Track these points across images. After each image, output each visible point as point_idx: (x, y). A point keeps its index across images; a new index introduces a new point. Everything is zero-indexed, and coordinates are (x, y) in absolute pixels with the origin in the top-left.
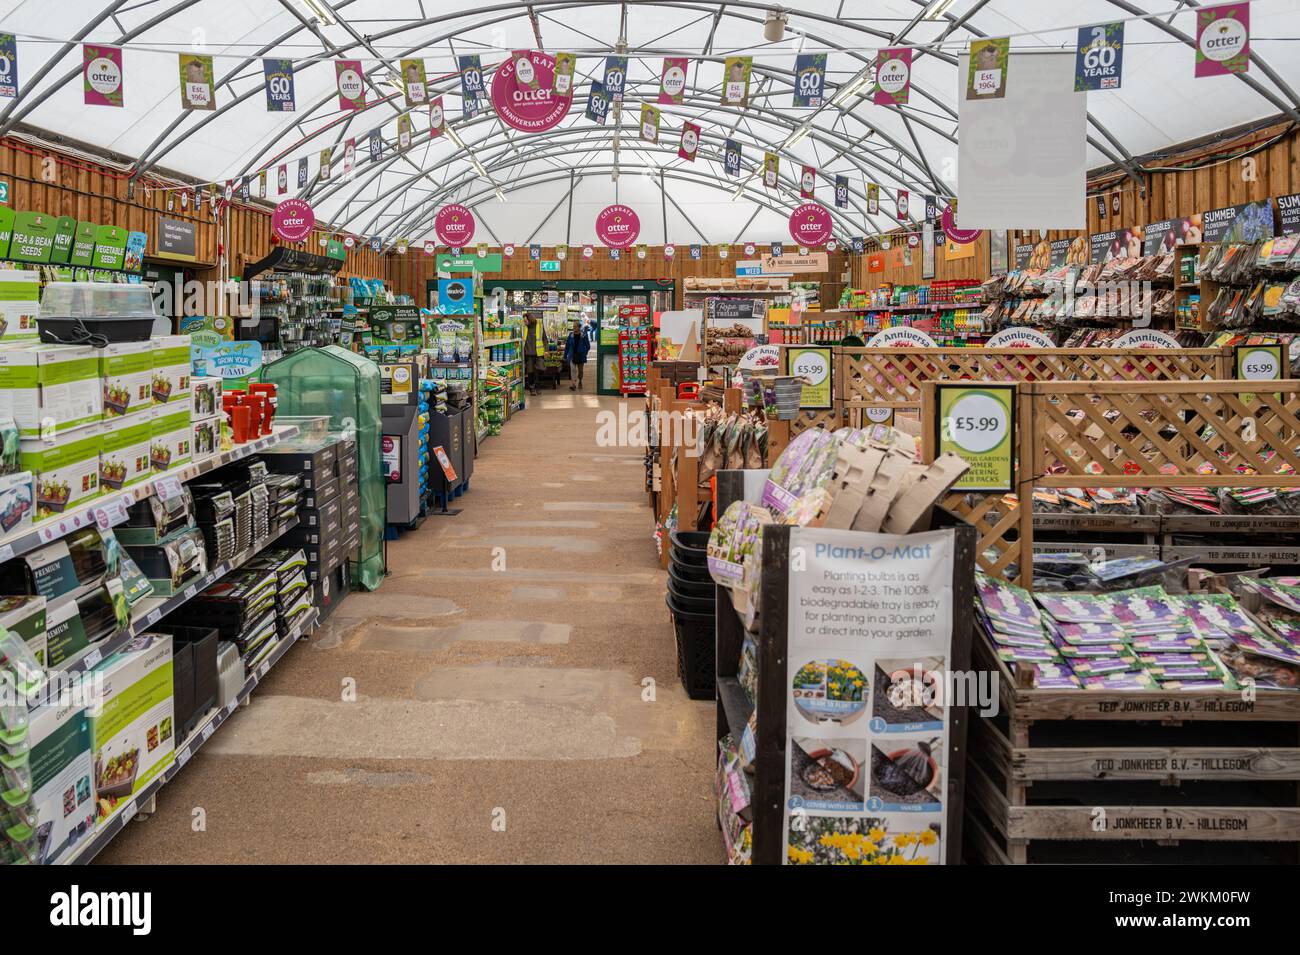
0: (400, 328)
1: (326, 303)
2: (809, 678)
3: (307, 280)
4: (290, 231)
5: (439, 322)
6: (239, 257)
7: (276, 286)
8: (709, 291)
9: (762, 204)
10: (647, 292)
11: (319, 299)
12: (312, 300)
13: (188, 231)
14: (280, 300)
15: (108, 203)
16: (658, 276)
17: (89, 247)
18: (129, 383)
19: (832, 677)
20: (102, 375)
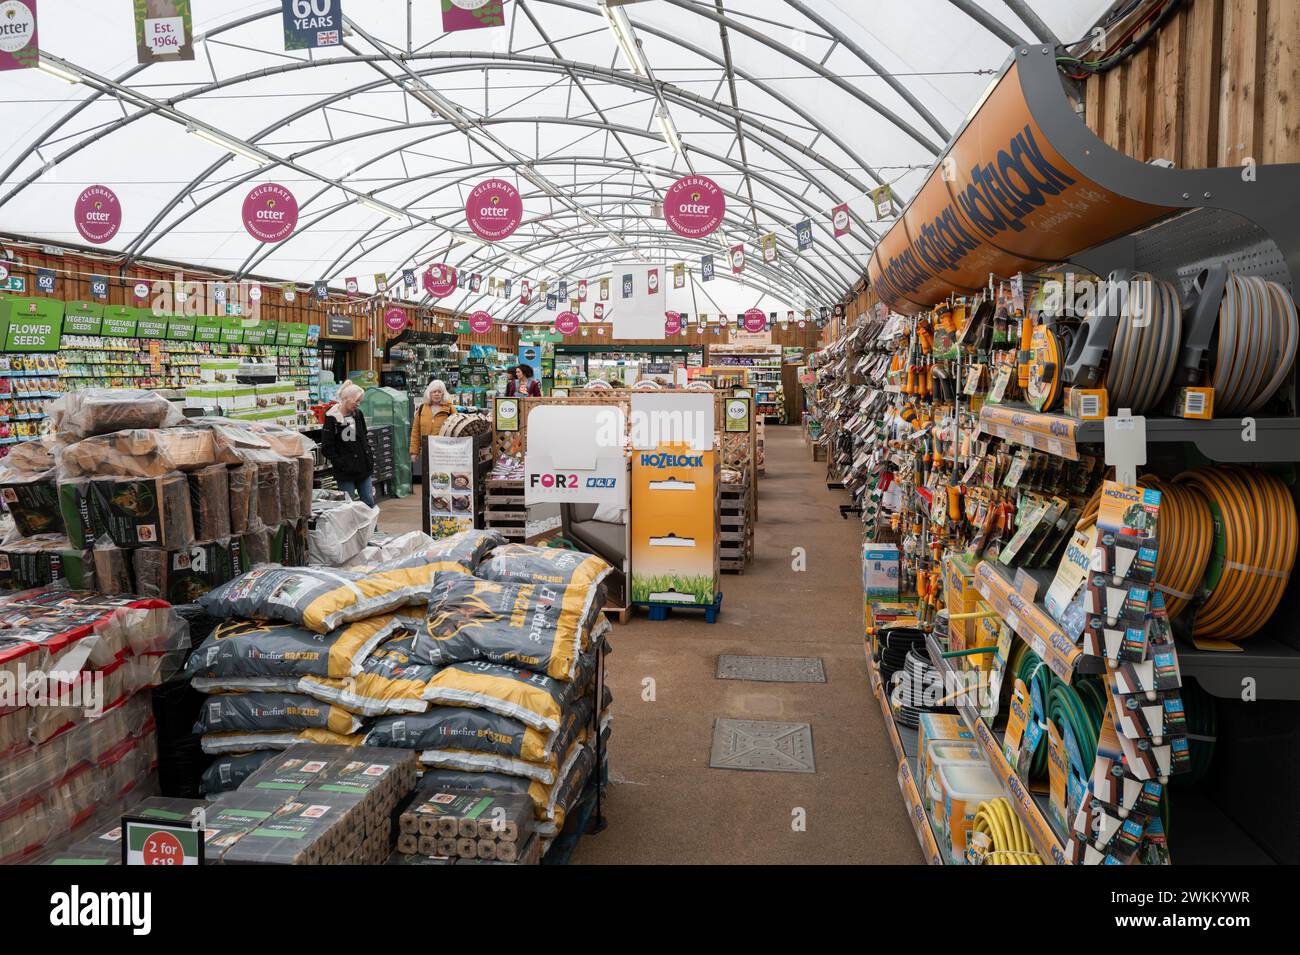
0: (476, 378)
1: (444, 363)
2: (435, 477)
3: (428, 349)
4: (393, 325)
5: (500, 374)
6: (383, 335)
7: (405, 353)
8: (725, 353)
9: (765, 292)
10: (685, 354)
11: (439, 360)
12: (433, 360)
13: (348, 322)
14: (409, 361)
15: (297, 310)
16: (692, 344)
17: (286, 335)
18: (267, 397)
19: (441, 477)
20: (256, 394)
